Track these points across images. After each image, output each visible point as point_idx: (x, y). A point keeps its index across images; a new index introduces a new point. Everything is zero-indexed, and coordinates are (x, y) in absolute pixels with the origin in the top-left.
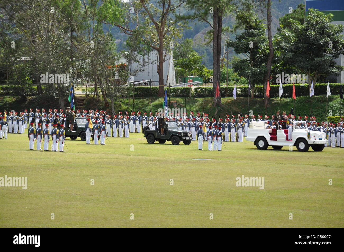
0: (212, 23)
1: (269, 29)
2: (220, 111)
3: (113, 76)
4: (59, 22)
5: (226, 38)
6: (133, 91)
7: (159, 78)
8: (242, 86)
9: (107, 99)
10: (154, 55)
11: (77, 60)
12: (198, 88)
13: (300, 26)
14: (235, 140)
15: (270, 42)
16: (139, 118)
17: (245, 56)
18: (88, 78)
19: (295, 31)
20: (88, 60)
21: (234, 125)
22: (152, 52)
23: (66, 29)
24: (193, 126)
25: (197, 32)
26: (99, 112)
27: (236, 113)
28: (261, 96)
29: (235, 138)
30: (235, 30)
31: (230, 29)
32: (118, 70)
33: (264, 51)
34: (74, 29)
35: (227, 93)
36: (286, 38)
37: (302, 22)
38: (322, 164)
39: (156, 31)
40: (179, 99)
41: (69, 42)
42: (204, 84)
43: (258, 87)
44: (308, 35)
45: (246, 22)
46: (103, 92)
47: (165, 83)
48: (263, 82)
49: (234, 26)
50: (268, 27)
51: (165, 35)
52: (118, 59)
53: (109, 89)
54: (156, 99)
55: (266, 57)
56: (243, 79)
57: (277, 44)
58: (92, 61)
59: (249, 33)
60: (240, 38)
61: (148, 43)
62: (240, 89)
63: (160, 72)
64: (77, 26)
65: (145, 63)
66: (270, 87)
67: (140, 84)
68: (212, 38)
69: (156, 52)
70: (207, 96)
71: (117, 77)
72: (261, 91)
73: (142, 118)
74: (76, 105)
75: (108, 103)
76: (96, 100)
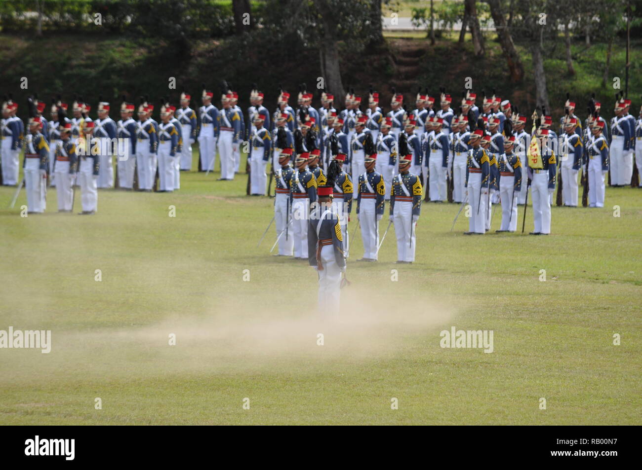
9: (517, 48)
53: (524, 6)
74: (390, 76)
75: (519, 65)
76: (469, 54)
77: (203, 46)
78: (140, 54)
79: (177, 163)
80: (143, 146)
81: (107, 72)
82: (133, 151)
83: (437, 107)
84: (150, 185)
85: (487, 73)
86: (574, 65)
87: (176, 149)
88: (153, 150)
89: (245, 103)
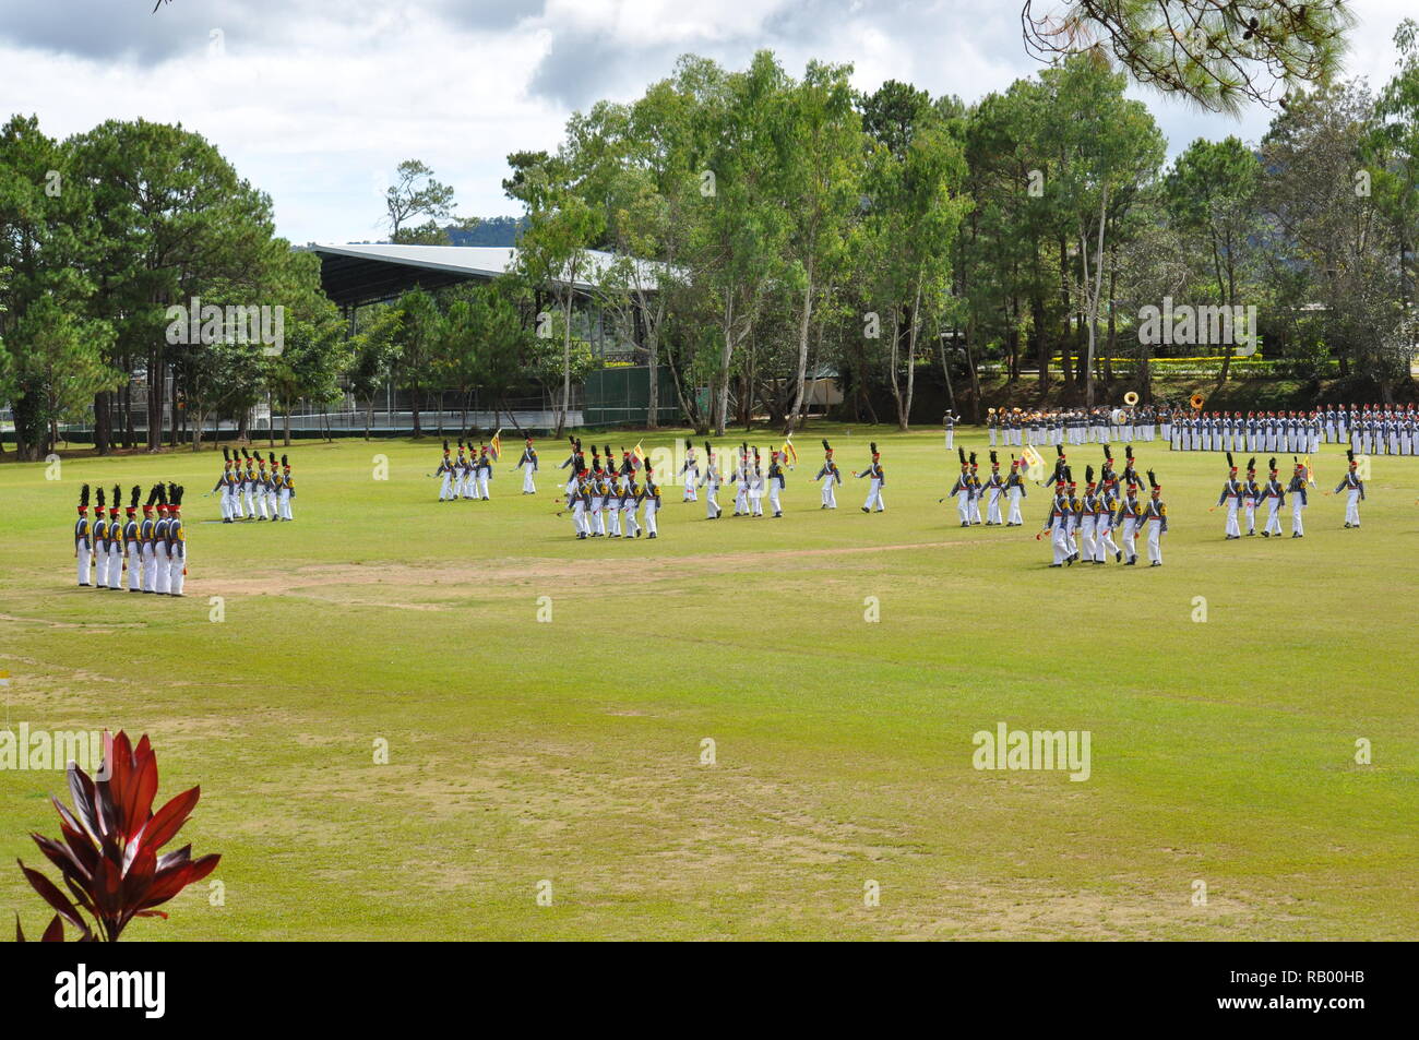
4: (1379, 233)
23: (1391, 246)
34: (1408, 245)
41: (1398, 272)
64: (1413, 239)
77: (1326, 383)
78: (1296, 387)
79: (1317, 440)
81: (1280, 397)
84: (1304, 450)
88: (1306, 434)
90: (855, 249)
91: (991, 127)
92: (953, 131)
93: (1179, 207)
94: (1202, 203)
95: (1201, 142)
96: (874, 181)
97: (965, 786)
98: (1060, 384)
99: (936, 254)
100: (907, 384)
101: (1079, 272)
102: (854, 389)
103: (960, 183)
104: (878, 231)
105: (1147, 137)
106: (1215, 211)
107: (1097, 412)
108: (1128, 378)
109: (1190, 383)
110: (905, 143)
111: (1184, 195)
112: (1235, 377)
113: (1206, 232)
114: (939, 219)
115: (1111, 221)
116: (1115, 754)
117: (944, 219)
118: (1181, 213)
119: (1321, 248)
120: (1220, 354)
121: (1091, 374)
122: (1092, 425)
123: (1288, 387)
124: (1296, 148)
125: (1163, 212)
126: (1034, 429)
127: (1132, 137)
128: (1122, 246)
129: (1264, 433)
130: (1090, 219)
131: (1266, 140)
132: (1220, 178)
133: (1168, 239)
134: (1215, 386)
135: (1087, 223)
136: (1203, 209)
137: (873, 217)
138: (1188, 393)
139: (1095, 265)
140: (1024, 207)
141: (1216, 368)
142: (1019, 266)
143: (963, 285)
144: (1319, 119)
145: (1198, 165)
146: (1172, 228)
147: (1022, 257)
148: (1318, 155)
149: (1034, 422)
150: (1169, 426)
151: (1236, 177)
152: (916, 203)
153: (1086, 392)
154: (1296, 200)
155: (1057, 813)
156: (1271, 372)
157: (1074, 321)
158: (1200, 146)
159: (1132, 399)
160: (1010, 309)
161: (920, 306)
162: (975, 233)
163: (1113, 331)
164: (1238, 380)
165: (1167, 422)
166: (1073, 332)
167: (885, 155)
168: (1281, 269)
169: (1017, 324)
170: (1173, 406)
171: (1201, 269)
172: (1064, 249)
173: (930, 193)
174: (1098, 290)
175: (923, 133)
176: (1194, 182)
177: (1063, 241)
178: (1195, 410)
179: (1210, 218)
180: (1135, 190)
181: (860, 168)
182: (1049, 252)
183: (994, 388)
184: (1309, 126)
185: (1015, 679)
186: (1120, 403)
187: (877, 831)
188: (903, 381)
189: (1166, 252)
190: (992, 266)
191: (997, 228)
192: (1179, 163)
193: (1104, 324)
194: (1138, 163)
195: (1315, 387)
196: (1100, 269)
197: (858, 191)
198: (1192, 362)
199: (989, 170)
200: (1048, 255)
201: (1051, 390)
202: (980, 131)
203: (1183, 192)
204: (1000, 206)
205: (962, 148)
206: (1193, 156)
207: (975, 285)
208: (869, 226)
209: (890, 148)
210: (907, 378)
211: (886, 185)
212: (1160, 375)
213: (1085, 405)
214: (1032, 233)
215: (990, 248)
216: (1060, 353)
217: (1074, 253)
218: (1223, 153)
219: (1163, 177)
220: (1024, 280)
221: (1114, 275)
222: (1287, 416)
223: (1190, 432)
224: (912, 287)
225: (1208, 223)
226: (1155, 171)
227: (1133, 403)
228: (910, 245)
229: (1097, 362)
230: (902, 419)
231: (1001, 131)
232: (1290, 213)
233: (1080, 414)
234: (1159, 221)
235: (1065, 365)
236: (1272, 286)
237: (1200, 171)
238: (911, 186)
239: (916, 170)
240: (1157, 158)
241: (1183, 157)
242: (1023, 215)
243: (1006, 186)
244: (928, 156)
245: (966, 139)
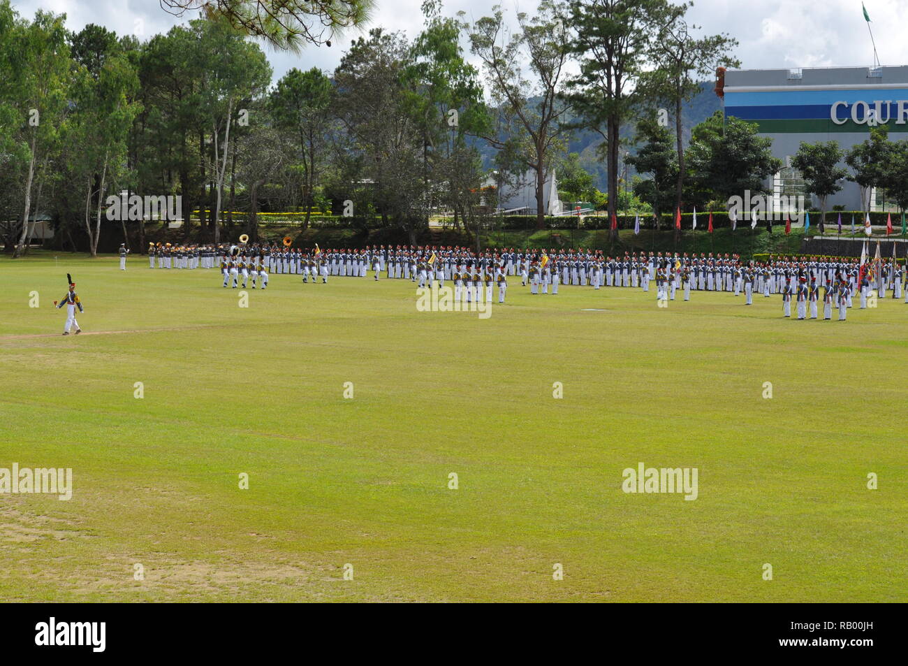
0: (606, 134)
1: (679, 141)
2: (616, 248)
3: (479, 202)
4: (410, 134)
5: (624, 152)
6: (505, 222)
7: (538, 205)
8: (645, 214)
9: (471, 232)
10: (531, 175)
11: (432, 183)
12: (588, 218)
13: (718, 139)
14: (637, 285)
15: (680, 158)
16: (512, 257)
17: (649, 176)
18: (446, 206)
19: (713, 144)
20: (446, 182)
21: (636, 266)
22: (527, 172)
23: (418, 142)
24: (582, 267)
25: (586, 144)
26: (460, 249)
27: (638, 251)
28: (670, 228)
29: (637, 282)
30: (636, 143)
31: (629, 141)
32: (484, 195)
33: (673, 169)
34: (429, 142)
35: (626, 224)
36: (700, 153)
37: (720, 132)
38: (747, 315)
39: (533, 144)
40: (564, 232)
41: (422, 160)
42: (596, 212)
43: (666, 216)
44: (728, 149)
45: (649, 133)
46: (465, 223)
47: (545, 211)
48: (672, 209)
49: (634, 137)
50: (678, 139)
51: (545, 148)
52: (485, 180)
53: (473, 219)
54: (533, 232)
55: (676, 177)
56: (647, 205)
57: (689, 161)
58: (451, 183)
59: (653, 146)
60: (642, 153)
61: (524, 160)
62: (642, 219)
63: (539, 196)
64: (432, 139)
65: (520, 184)
66: (681, 216)
67: (512, 213)
68: (605, 153)
69: (533, 171)
70: (600, 228)
71: (483, 204)
72: (670, 221)
73: (517, 256)
74: (431, 240)
75: (472, 237)
76: (456, 233)
77: (373, 231)
78: (353, 233)
79: (365, 268)
80: (355, 262)
81: (343, 239)
82: (352, 264)
83: (446, 250)
84: (357, 275)
85: (462, 239)
86: (489, 238)
87: (365, 263)
88: (358, 264)
89: (387, 249)
90: (64, 135)
91: (157, 57)
92: (131, 59)
93: (279, 114)
94: (295, 111)
95: (295, 70)
96: (77, 91)
97: (121, 492)
98: (198, 228)
99: (117, 141)
100: (96, 226)
101: (212, 154)
102: (61, 229)
103: (135, 94)
104: (79, 123)
105: (260, 67)
106: (303, 116)
107: (222, 247)
108: (242, 225)
109: (284, 229)
110: (99, 66)
111: (283, 105)
112: (313, 226)
113: (297, 130)
114: (120, 117)
115: (234, 121)
116: (222, 471)
117: (123, 117)
118: (280, 117)
119: (372, 143)
120: (304, 211)
121: (219, 222)
122: (217, 255)
123: (348, 233)
124: (357, 76)
125: (269, 116)
126: (179, 257)
127: (250, 66)
128: (241, 138)
129: (330, 262)
130: (220, 120)
131: (338, 70)
132: (307, 95)
133: (272, 134)
134: (300, 231)
135: (218, 122)
136: (295, 115)
137: (76, 115)
138: (282, 236)
139: (223, 150)
140: (177, 110)
141: (301, 220)
142: (173, 149)
143: (135, 161)
144: (373, 58)
145: (293, 86)
146: (274, 127)
147: (174, 144)
148: (372, 81)
149: (179, 252)
150: (268, 257)
151: (317, 94)
152: (105, 105)
153: (215, 234)
154: (357, 111)
155: (182, 510)
156: (337, 223)
157: (208, 186)
158: (294, 74)
159: (244, 239)
160: (166, 177)
161: (107, 174)
162: (144, 127)
163: (233, 194)
164: (315, 228)
165: (267, 255)
166: (207, 194)
167: (85, 73)
168: (346, 155)
169: (170, 188)
170: (271, 244)
171: (292, 155)
172: (202, 139)
173: (114, 99)
174: (224, 167)
175: (111, 59)
176: (289, 97)
177: (202, 134)
178: (286, 246)
179: (299, 121)
180: (251, 101)
181: (68, 81)
182: (192, 141)
183: (154, 230)
184: (366, 62)
185: (158, 422)
186: (237, 242)
187: (62, 521)
188: (94, 223)
189: (270, 143)
190: (154, 149)
191: (158, 124)
192: (280, 84)
193: (228, 189)
194: (253, 84)
195: (365, 233)
196: (226, 152)
197: (66, 97)
198: (285, 216)
199: (154, 85)
200: (192, 143)
201: (191, 232)
202: (149, 59)
203: (282, 104)
204: (161, 110)
205: (137, 71)
206: (290, 79)
207: (142, 161)
208: (73, 120)
209: (89, 69)
210: (96, 222)
211: (85, 94)
212: (263, 224)
213: (214, 242)
214: (182, 128)
215: (154, 137)
216: (198, 207)
217: (209, 141)
218: (309, 78)
219: (269, 94)
220: (175, 159)
221: (235, 158)
222: (347, 253)
223: (282, 262)
224: (100, 162)
225: (298, 125)
226: (264, 89)
227: (245, 242)
228: (101, 133)
229: (223, 214)
230: (92, 249)
231: (163, 60)
232: (352, 119)
233: (210, 248)
234: (266, 122)
235: (201, 216)
236: (340, 167)
237: (294, 90)
238: (102, 95)
239: (106, 84)
240: (266, 80)
241: (282, 80)
242: (176, 116)
243: (165, 96)
244: (114, 75)
245: (140, 64)
